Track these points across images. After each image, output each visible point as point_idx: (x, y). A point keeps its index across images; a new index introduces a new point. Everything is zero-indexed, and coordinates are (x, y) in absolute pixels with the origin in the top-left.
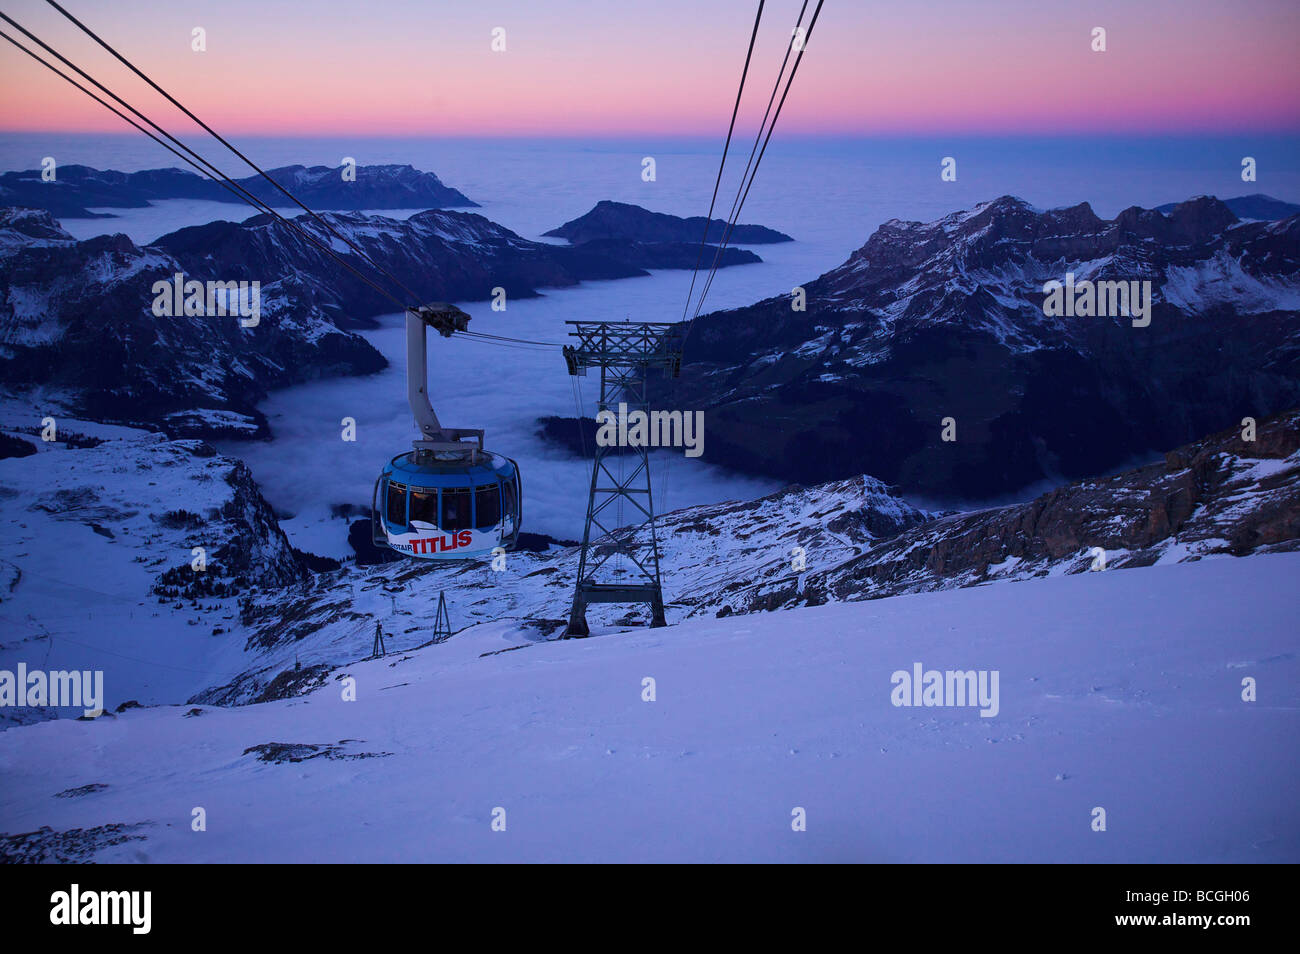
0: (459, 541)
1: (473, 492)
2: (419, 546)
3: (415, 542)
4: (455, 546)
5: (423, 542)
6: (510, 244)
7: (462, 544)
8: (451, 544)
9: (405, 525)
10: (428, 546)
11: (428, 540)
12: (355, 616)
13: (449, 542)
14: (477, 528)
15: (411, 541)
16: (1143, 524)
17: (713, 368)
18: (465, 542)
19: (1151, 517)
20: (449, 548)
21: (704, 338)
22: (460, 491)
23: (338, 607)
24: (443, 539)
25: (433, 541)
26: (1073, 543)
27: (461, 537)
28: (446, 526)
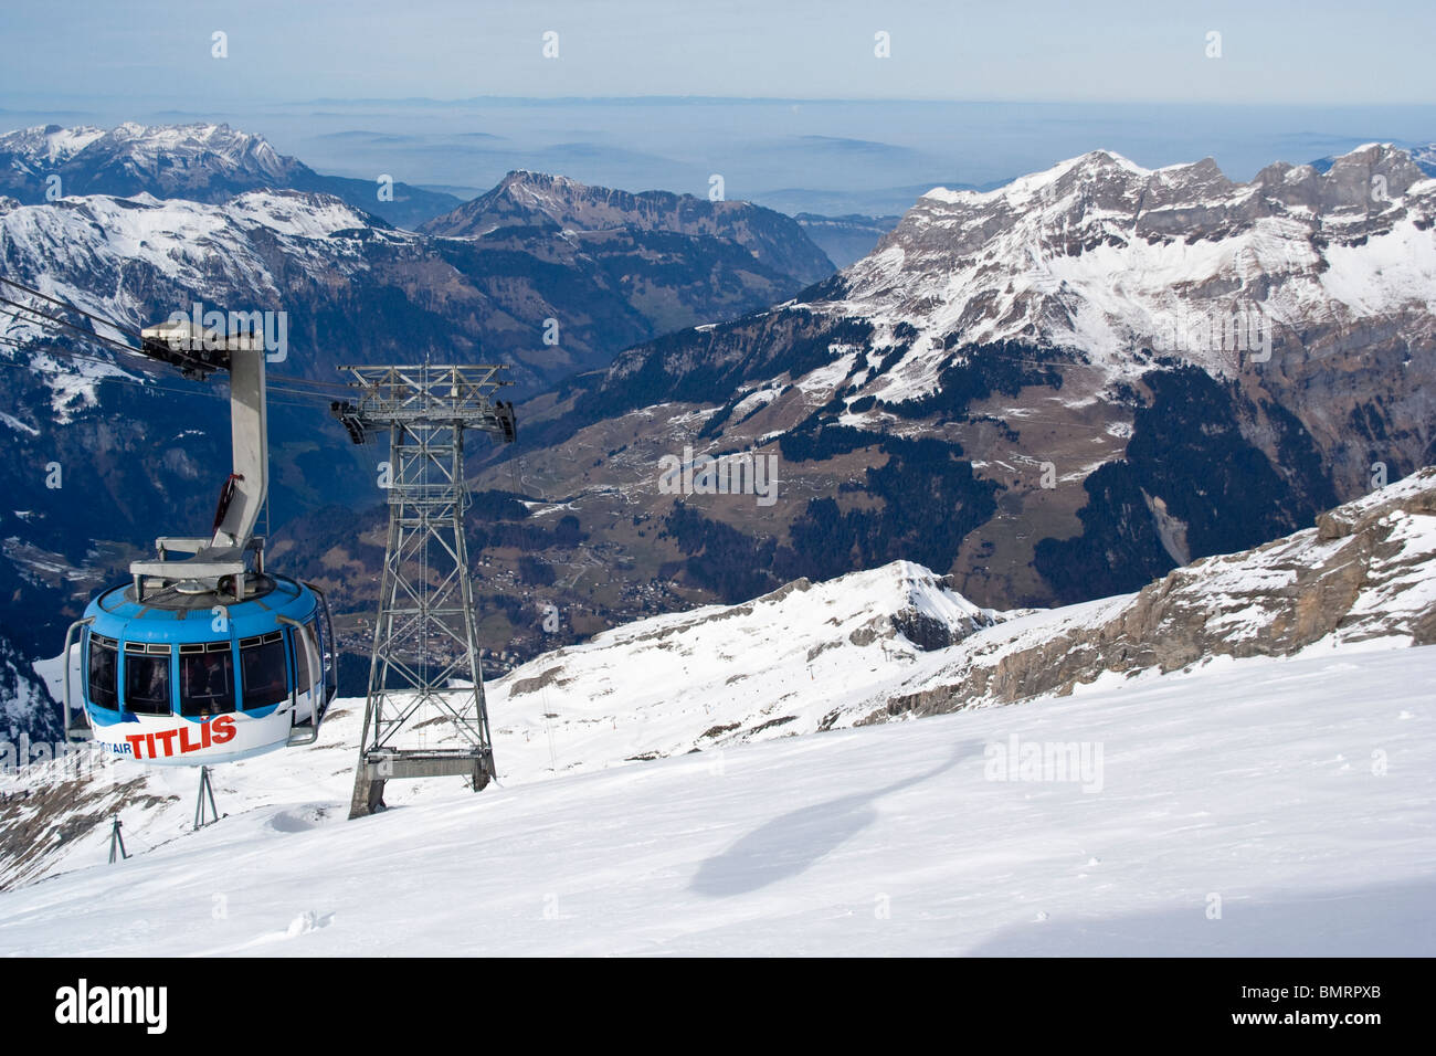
0: (213, 733)
1: (235, 648)
2: (143, 745)
3: (136, 739)
4: (206, 743)
5: (150, 738)
6: (378, 236)
7: (218, 740)
8: (200, 740)
9: (117, 710)
10: (159, 744)
11: (159, 736)
12: (153, 800)
13: (195, 735)
14: (245, 708)
15: (129, 738)
16: (1288, 619)
17: (682, 413)
18: (224, 735)
19: (1298, 610)
20: (196, 747)
21: (668, 369)
22: (210, 648)
23: (127, 787)
24: (184, 732)
25: (166, 737)
26: (1192, 650)
27: (217, 727)
28: (189, 710)
